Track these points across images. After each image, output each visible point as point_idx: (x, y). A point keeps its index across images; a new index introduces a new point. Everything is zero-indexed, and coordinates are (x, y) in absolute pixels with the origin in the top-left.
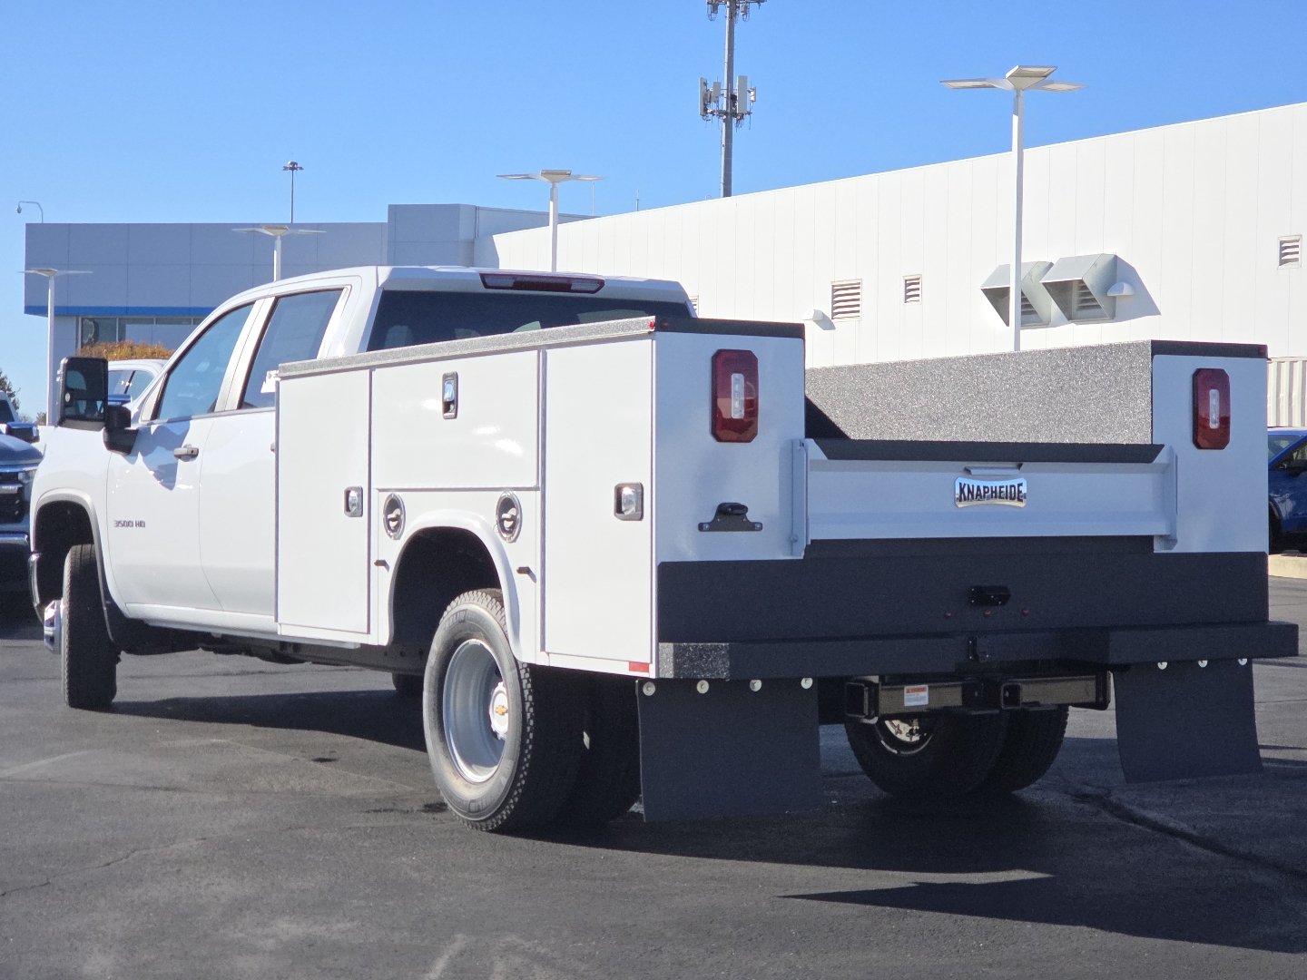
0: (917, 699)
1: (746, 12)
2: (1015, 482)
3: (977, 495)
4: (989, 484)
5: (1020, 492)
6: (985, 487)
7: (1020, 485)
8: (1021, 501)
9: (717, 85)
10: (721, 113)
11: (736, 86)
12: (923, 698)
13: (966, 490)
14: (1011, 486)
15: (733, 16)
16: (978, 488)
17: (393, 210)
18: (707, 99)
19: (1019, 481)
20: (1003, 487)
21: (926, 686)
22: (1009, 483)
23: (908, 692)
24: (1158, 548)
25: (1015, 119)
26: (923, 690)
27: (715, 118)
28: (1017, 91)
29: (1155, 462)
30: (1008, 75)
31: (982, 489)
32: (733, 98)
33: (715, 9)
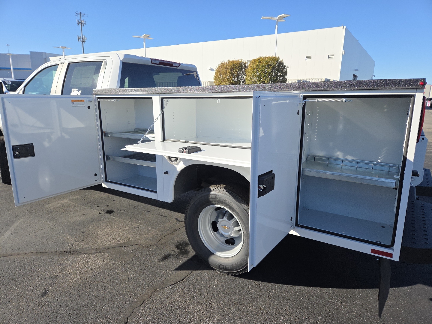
1: (84, 25)
9: (80, 37)
10: (81, 41)
11: (83, 37)
15: (82, 26)
17: (31, 52)
18: (79, 39)
25: (144, 43)
27: (80, 42)
28: (144, 38)
30: (143, 36)
32: (83, 39)
33: (78, 25)
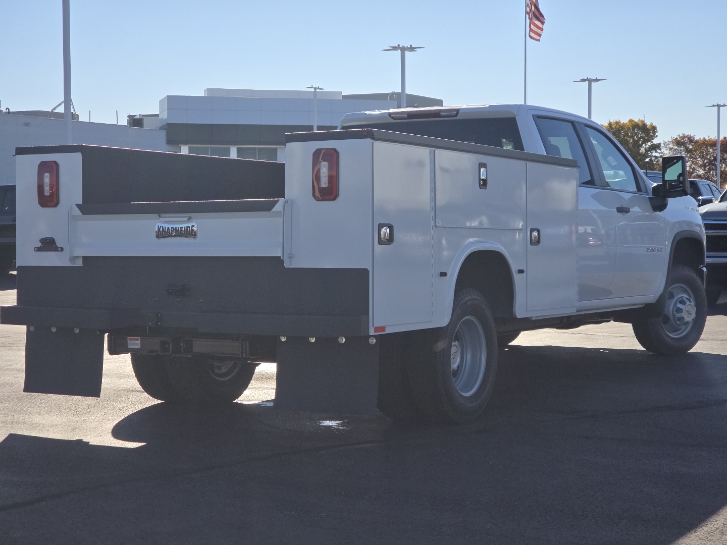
0: (134, 345)
2: (190, 225)
3: (168, 232)
4: (174, 226)
5: (193, 230)
6: (172, 228)
7: (193, 226)
12: (138, 344)
13: (161, 229)
14: (187, 227)
16: (168, 228)
19: (193, 224)
20: (182, 228)
21: (139, 338)
22: (186, 225)
23: (130, 340)
26: (138, 340)
29: (272, 210)
31: (170, 229)
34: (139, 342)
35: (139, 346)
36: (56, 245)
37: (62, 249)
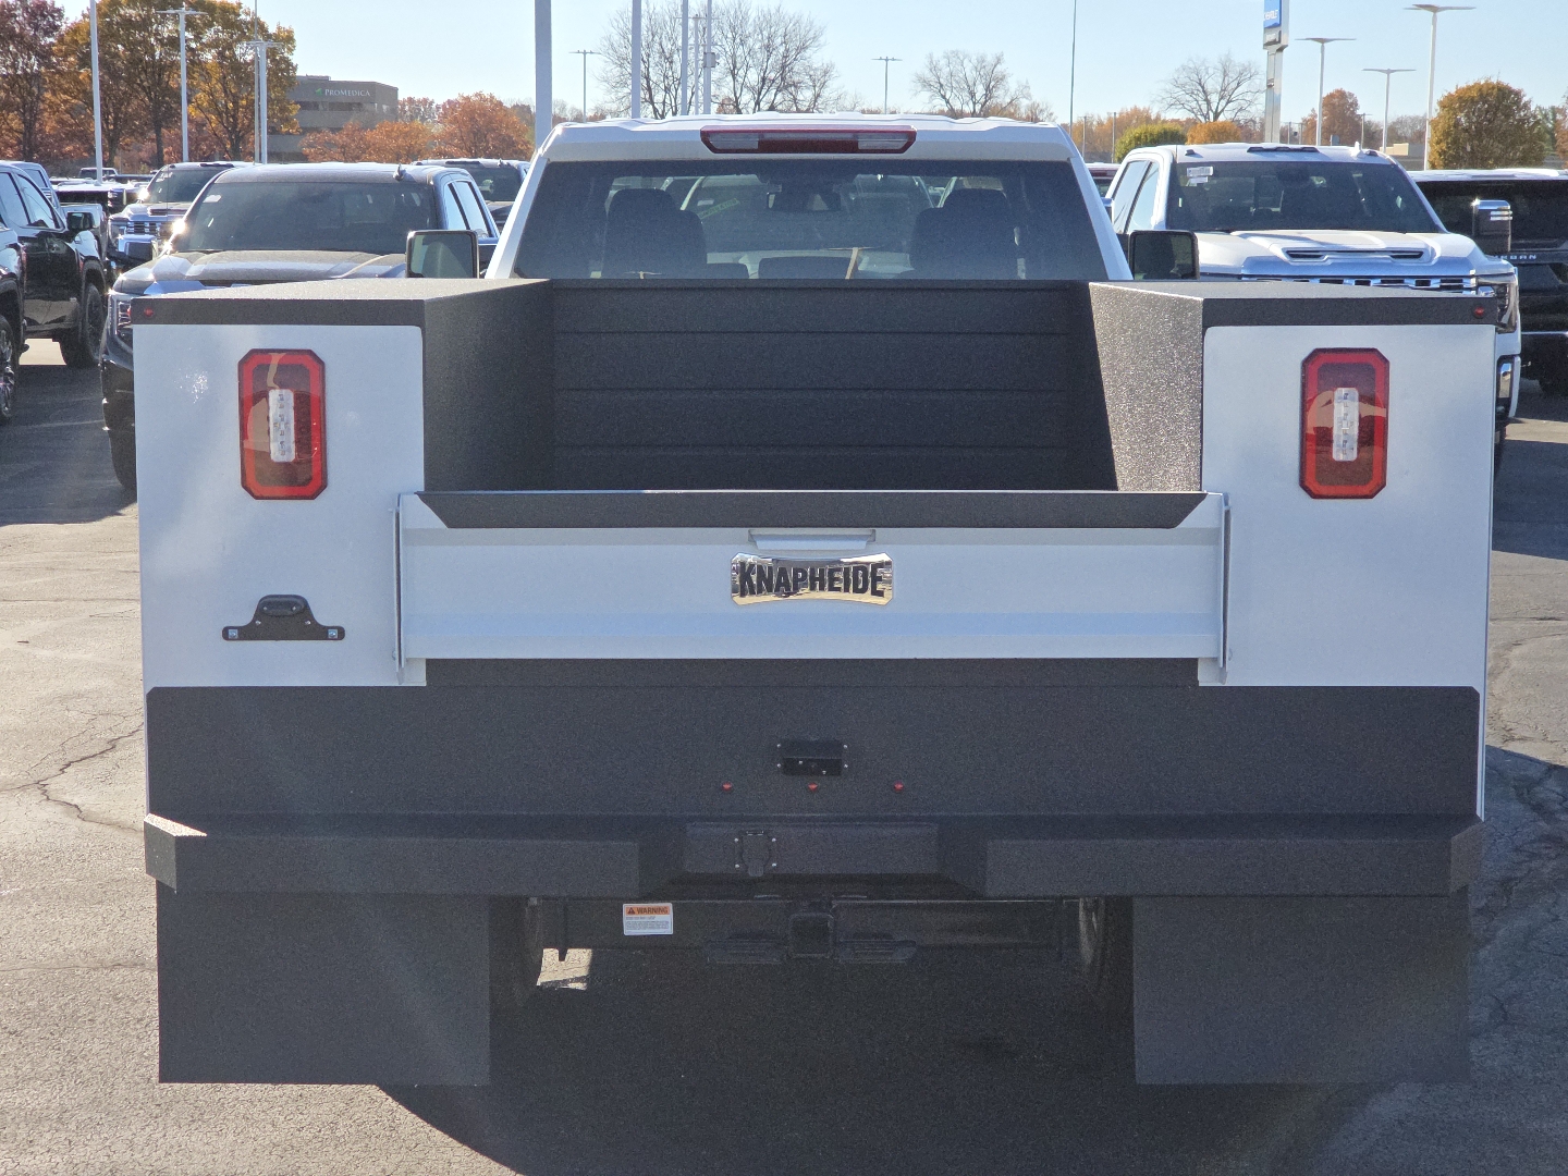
0: (645, 925)
3: (779, 584)
4: (805, 565)
5: (877, 577)
6: (796, 571)
7: (878, 564)
8: (880, 594)
12: (663, 923)
13: (753, 576)
14: (856, 567)
16: (782, 572)
20: (837, 570)
21: (669, 905)
22: (850, 561)
23: (631, 912)
24: (1205, 678)
26: (662, 910)
29: (1182, 525)
31: (790, 574)
34: (669, 918)
35: (669, 930)
36: (312, 619)
37: (341, 633)
